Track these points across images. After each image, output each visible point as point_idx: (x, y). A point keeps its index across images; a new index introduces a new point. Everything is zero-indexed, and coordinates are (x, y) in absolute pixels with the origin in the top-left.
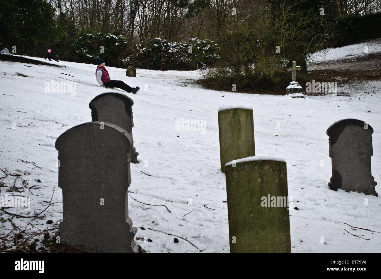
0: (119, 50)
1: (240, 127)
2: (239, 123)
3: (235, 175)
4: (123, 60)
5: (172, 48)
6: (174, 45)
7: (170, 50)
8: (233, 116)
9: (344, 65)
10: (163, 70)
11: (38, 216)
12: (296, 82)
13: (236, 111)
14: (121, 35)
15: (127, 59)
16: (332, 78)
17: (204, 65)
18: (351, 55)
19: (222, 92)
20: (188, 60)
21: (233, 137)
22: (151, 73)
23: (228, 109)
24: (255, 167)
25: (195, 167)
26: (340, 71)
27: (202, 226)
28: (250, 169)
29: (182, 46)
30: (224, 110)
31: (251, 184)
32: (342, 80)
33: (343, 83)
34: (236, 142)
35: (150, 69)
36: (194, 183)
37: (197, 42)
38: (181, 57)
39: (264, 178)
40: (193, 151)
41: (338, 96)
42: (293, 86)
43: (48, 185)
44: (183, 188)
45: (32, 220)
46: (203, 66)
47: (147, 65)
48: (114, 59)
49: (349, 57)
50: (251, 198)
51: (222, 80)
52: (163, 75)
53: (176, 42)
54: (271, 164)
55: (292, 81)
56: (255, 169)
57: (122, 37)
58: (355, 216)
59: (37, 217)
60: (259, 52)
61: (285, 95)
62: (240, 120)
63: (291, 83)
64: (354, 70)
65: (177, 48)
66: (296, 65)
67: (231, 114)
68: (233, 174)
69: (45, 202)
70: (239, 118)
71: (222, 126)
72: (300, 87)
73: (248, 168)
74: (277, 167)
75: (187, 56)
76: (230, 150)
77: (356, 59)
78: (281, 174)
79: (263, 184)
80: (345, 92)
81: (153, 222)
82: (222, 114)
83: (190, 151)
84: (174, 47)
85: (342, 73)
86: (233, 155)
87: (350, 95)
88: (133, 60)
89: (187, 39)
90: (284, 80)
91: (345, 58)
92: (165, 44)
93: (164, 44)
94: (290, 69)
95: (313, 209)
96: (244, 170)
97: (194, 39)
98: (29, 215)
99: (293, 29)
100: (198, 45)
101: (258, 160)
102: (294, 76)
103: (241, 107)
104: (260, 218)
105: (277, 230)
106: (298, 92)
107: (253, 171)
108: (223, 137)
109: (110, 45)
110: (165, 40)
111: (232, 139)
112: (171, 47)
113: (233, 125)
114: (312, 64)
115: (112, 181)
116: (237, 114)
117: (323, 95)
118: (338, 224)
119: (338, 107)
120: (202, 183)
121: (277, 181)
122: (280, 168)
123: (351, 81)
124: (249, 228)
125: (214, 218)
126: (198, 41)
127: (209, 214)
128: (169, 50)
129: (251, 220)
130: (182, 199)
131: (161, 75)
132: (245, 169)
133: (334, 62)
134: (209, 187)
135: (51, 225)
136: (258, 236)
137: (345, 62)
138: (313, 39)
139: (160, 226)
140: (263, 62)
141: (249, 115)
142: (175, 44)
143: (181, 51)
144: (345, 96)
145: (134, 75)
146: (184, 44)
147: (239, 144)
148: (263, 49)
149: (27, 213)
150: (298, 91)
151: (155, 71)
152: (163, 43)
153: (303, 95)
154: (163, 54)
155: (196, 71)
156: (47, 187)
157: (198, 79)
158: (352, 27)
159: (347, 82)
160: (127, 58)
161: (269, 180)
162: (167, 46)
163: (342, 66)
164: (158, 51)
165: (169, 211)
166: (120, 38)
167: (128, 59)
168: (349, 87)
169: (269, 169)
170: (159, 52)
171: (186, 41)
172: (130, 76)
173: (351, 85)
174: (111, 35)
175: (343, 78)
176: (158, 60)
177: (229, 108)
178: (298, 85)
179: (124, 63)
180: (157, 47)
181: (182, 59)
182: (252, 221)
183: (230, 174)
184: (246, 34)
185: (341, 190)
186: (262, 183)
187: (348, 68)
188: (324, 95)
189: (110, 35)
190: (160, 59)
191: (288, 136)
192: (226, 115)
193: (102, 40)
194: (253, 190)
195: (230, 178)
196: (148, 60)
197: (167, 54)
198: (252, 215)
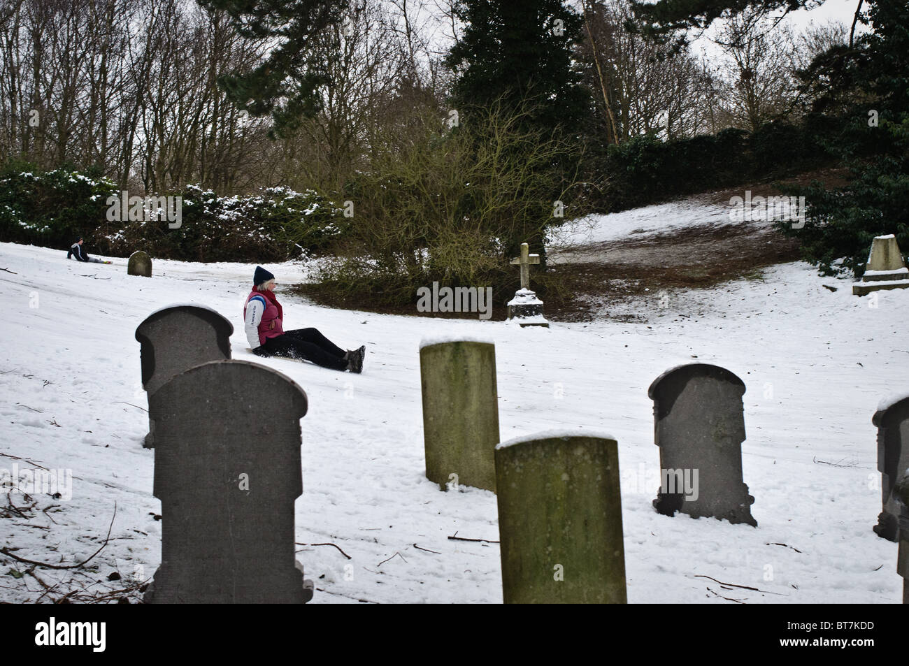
0: (98, 213)
1: (468, 381)
2: (466, 372)
3: (517, 467)
4: (107, 237)
5: (227, 209)
6: (232, 203)
7: (223, 213)
8: (452, 358)
9: (628, 253)
10: (206, 261)
11: (85, 565)
12: (530, 292)
13: (458, 347)
14: (105, 178)
15: (118, 235)
16: (605, 282)
17: (303, 250)
18: (642, 231)
19: (356, 312)
20: (265, 238)
21: (452, 404)
22: (177, 268)
23: (443, 343)
24: (555, 451)
25: (366, 470)
26: (621, 267)
27: (423, 585)
28: (547, 455)
29: (252, 206)
30: (432, 345)
31: (548, 485)
32: (628, 287)
33: (630, 294)
34: (460, 414)
35: (173, 258)
36: (376, 502)
37: (286, 196)
38: (248, 231)
39: (575, 473)
40: (344, 440)
41: (623, 324)
42: (523, 299)
43: (79, 504)
44: (357, 513)
45: (75, 573)
46: (300, 252)
47: (167, 250)
48: (87, 233)
49: (639, 236)
50: (548, 514)
51: (355, 286)
52: (207, 272)
53: (236, 196)
54: (587, 444)
55: (520, 289)
56: (556, 456)
57: (107, 180)
58: (722, 565)
59: (83, 568)
60: (442, 222)
61: (504, 319)
62: (467, 366)
63: (517, 292)
64: (651, 264)
65: (240, 211)
66: (530, 253)
67: (448, 355)
68: (513, 464)
69: (87, 537)
70: (465, 361)
71: (428, 380)
72: (538, 302)
73: (543, 454)
74: (598, 450)
75: (262, 228)
76: (446, 432)
77: (655, 240)
78: (607, 465)
79: (572, 484)
80: (635, 313)
81: (323, 577)
82: (428, 353)
83: (337, 438)
84: (231, 208)
85: (626, 271)
86: (453, 443)
87: (647, 321)
88: (132, 235)
89: (264, 189)
90: (498, 287)
91: (630, 237)
92: (210, 201)
93: (207, 200)
94: (516, 262)
95: (634, 552)
96: (534, 457)
97: (279, 189)
98: (65, 565)
99: (517, 171)
100: (290, 203)
101: (563, 436)
102: (524, 276)
103: (470, 338)
104: (567, 555)
105: (600, 579)
106: (534, 312)
107: (553, 460)
108: (432, 403)
109: (77, 200)
110: (210, 191)
111: (450, 408)
112: (225, 207)
113: (453, 378)
114: (556, 250)
115: (268, 483)
116: (462, 354)
117: (587, 321)
118: (693, 578)
119: (626, 346)
120: (392, 501)
121: (599, 478)
122: (605, 452)
123: (647, 289)
124: (544, 575)
125: (441, 568)
126: (288, 195)
127: (430, 563)
128: (220, 213)
129: (549, 559)
130: (364, 534)
131: (203, 272)
132: (537, 455)
133: (604, 247)
134: (408, 511)
135: (118, 582)
136: (563, 592)
137: (631, 247)
138: (563, 193)
139: (337, 584)
140: (452, 245)
141: (487, 356)
142: (235, 199)
143: (249, 216)
144: (636, 323)
145: (148, 273)
146: (256, 200)
147: (465, 419)
148: (450, 215)
149: (59, 559)
150: (535, 310)
151: (186, 263)
152: (206, 198)
153: (545, 321)
154: (205, 224)
155: (283, 264)
156: (78, 508)
157: (296, 282)
158: (642, 166)
159: (639, 291)
160: (118, 231)
161: (585, 476)
162: (215, 206)
163: (625, 255)
164: (192, 217)
165: (347, 556)
166: (101, 185)
167: (121, 234)
168: (643, 303)
169: (584, 454)
170: (197, 219)
171: (259, 193)
172: (137, 274)
173: (647, 299)
174: (81, 177)
175: (630, 282)
176: (192, 237)
177: (445, 342)
178: (534, 298)
179: (110, 244)
180: (191, 206)
181: (251, 235)
182: (551, 560)
183: (507, 465)
184: (412, 180)
185: (682, 514)
186: (570, 483)
187: (639, 260)
188: (591, 321)
189: (78, 176)
190: (198, 236)
191: (532, 408)
192: (438, 357)
193: (58, 188)
194: (553, 498)
195: (507, 473)
196: (168, 237)
197: (215, 224)
198: (550, 549)
